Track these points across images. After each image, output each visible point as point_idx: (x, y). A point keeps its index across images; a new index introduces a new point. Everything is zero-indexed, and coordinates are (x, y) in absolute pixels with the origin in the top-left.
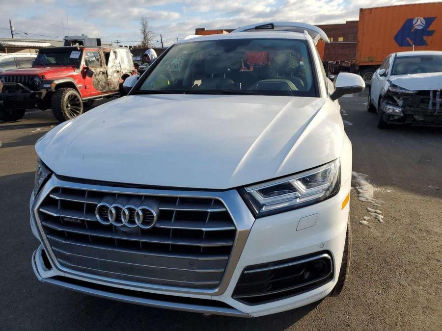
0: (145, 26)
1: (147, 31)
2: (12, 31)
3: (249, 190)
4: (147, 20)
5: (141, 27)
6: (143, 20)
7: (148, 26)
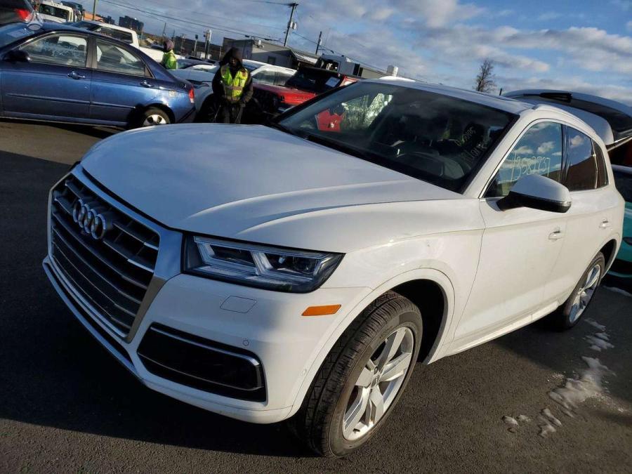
0: (485, 72)
1: (485, 80)
2: (318, 45)
3: (197, 240)
4: (492, 65)
5: (479, 72)
6: (485, 64)
7: (490, 74)
